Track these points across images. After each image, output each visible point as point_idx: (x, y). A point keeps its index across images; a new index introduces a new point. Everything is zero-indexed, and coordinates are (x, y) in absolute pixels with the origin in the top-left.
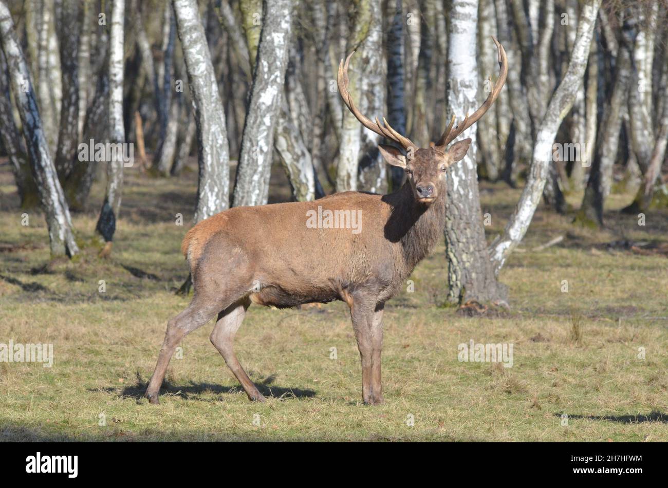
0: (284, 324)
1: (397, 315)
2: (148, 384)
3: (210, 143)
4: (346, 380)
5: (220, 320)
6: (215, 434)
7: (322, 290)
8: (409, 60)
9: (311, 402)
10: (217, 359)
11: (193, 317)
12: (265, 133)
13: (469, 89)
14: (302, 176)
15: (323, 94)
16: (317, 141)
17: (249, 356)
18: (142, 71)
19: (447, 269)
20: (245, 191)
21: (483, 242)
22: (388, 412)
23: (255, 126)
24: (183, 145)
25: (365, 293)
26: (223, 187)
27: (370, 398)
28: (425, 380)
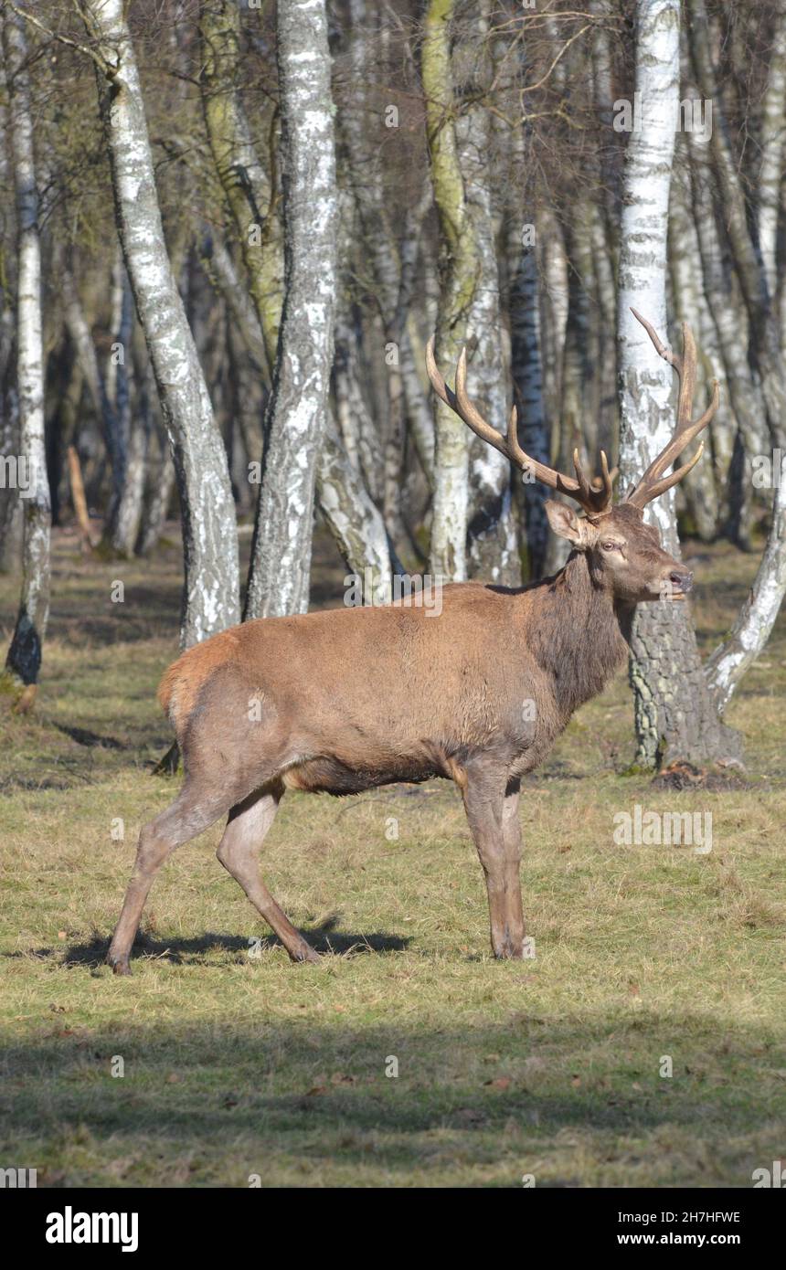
0: (346, 820)
1: (548, 793)
2: (110, 940)
3: (203, 503)
4: (461, 917)
5: (233, 822)
6: (234, 1024)
7: (410, 760)
8: (550, 333)
9: (401, 958)
10: (231, 888)
11: (184, 818)
12: (300, 482)
13: (658, 387)
14: (368, 553)
15: (399, 403)
16: (391, 487)
17: (288, 882)
18: (76, 373)
19: (633, 706)
20: (269, 585)
21: (693, 657)
22: (537, 972)
23: (281, 470)
24: (156, 503)
25: (487, 762)
26: (229, 579)
27: (505, 947)
28: (602, 910)
